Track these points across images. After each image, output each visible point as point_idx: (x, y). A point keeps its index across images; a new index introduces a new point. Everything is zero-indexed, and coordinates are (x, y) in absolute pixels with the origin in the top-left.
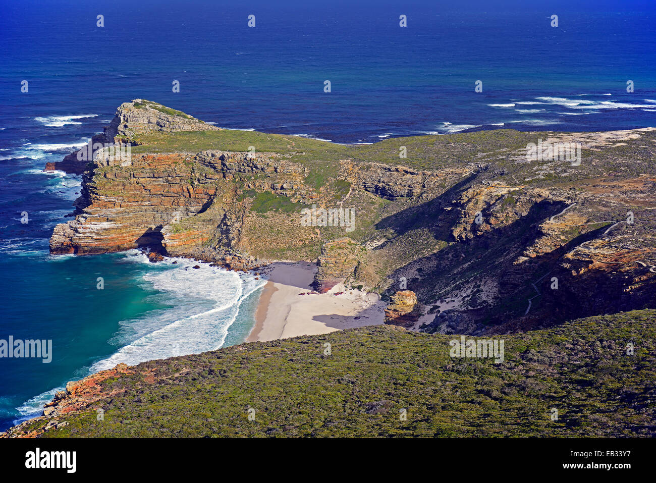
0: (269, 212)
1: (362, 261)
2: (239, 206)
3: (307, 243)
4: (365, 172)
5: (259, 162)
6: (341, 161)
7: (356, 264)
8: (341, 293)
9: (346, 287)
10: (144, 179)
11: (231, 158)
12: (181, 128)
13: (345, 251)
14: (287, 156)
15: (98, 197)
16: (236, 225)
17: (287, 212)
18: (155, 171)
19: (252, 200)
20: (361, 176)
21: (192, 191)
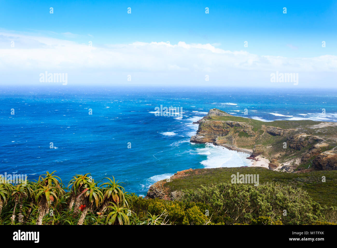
1: (265, 151)
2: (235, 135)
3: (251, 145)
5: (241, 124)
6: (262, 125)
7: (263, 151)
9: (260, 157)
10: (212, 127)
11: (234, 123)
12: (224, 115)
13: (260, 148)
16: (234, 139)
17: (247, 137)
18: (215, 125)
19: (238, 133)
20: (267, 129)
21: (224, 130)
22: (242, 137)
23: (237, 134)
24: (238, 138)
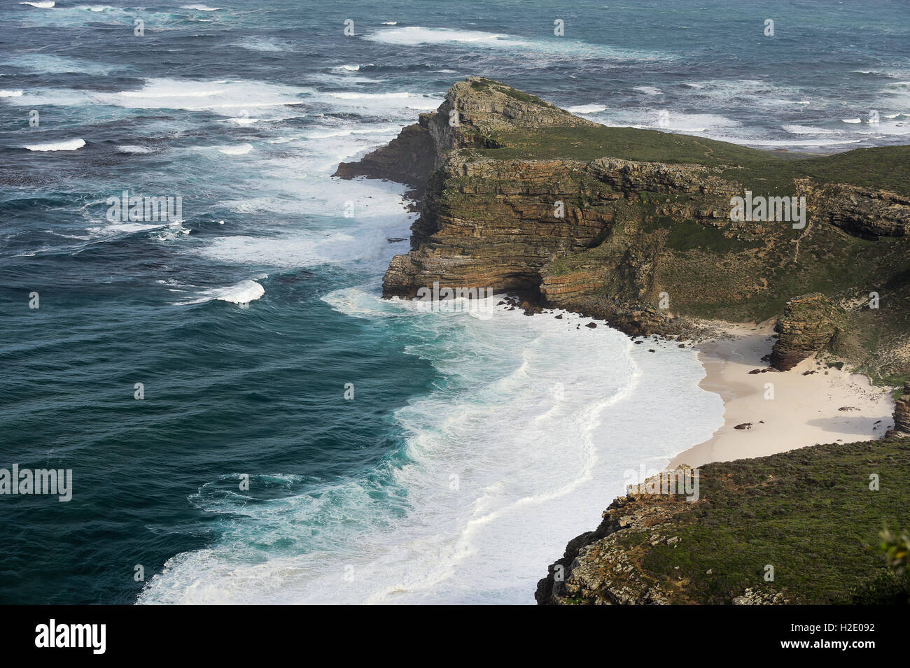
0: (692, 250)
1: (841, 327)
2: (648, 240)
3: (748, 297)
4: (832, 197)
5: (678, 178)
6: (796, 180)
7: (831, 331)
8: (812, 373)
9: (818, 363)
10: (514, 197)
11: (638, 171)
12: (540, 121)
13: (817, 312)
14: (716, 170)
15: (451, 219)
16: (644, 267)
17: (718, 251)
18: (530, 185)
19: (667, 232)
20: (827, 203)
21: (580, 216)
22: (692, 252)
23: (662, 234)
24: (667, 258)
